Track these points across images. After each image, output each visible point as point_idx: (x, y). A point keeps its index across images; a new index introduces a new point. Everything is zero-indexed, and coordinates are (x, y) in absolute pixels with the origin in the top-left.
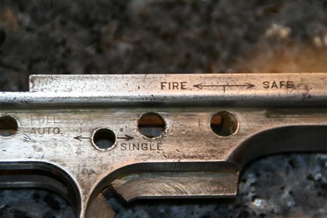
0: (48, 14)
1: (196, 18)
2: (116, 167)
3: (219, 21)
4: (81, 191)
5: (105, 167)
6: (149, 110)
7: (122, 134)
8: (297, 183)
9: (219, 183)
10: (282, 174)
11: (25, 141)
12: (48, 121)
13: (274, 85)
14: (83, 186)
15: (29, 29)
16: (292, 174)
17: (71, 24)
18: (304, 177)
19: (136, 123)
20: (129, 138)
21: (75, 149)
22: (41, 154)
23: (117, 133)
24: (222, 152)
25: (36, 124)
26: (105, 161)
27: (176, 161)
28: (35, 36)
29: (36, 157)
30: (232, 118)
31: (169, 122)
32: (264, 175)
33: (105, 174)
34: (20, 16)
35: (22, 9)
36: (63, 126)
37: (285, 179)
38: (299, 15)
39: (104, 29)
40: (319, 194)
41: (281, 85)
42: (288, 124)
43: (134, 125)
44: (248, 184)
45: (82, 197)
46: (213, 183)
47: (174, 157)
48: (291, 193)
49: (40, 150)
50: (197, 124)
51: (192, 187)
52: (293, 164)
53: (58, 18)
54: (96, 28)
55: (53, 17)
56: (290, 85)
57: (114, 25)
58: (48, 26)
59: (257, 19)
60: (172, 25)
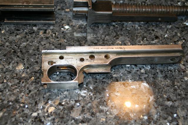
0: (70, 40)
1: (101, 40)
2: (84, 66)
3: (106, 41)
4: (77, 70)
5: (82, 65)
6: (92, 54)
7: (86, 59)
8: (123, 71)
9: (106, 69)
10: (120, 69)
11: (65, 60)
12: (70, 56)
13: (118, 48)
14: (78, 69)
15: (66, 43)
16: (122, 69)
17: (75, 41)
18: (125, 70)
19: (89, 57)
20: (87, 60)
21: (76, 62)
22: (69, 63)
23: (85, 59)
24: (107, 62)
25: (68, 57)
26: (82, 64)
27: (97, 64)
28: (67, 44)
29: (68, 64)
30: (109, 56)
31: (96, 57)
32: (116, 70)
33: (82, 67)
34: (64, 40)
35: (65, 39)
36: (73, 57)
37: (121, 70)
38: (123, 39)
39: (82, 42)
40: (128, 73)
41: (119, 48)
42: (121, 57)
43: (88, 57)
44: (113, 71)
45: (77, 71)
46: (105, 70)
47: (97, 63)
48: (122, 73)
49: (69, 62)
50: (101, 57)
51: (101, 70)
52: (122, 67)
53: (72, 40)
54: (80, 42)
55: (71, 40)
56: (121, 48)
57: (84, 42)
58: (70, 42)
59: (114, 40)
60: (96, 41)
